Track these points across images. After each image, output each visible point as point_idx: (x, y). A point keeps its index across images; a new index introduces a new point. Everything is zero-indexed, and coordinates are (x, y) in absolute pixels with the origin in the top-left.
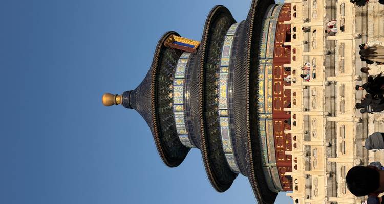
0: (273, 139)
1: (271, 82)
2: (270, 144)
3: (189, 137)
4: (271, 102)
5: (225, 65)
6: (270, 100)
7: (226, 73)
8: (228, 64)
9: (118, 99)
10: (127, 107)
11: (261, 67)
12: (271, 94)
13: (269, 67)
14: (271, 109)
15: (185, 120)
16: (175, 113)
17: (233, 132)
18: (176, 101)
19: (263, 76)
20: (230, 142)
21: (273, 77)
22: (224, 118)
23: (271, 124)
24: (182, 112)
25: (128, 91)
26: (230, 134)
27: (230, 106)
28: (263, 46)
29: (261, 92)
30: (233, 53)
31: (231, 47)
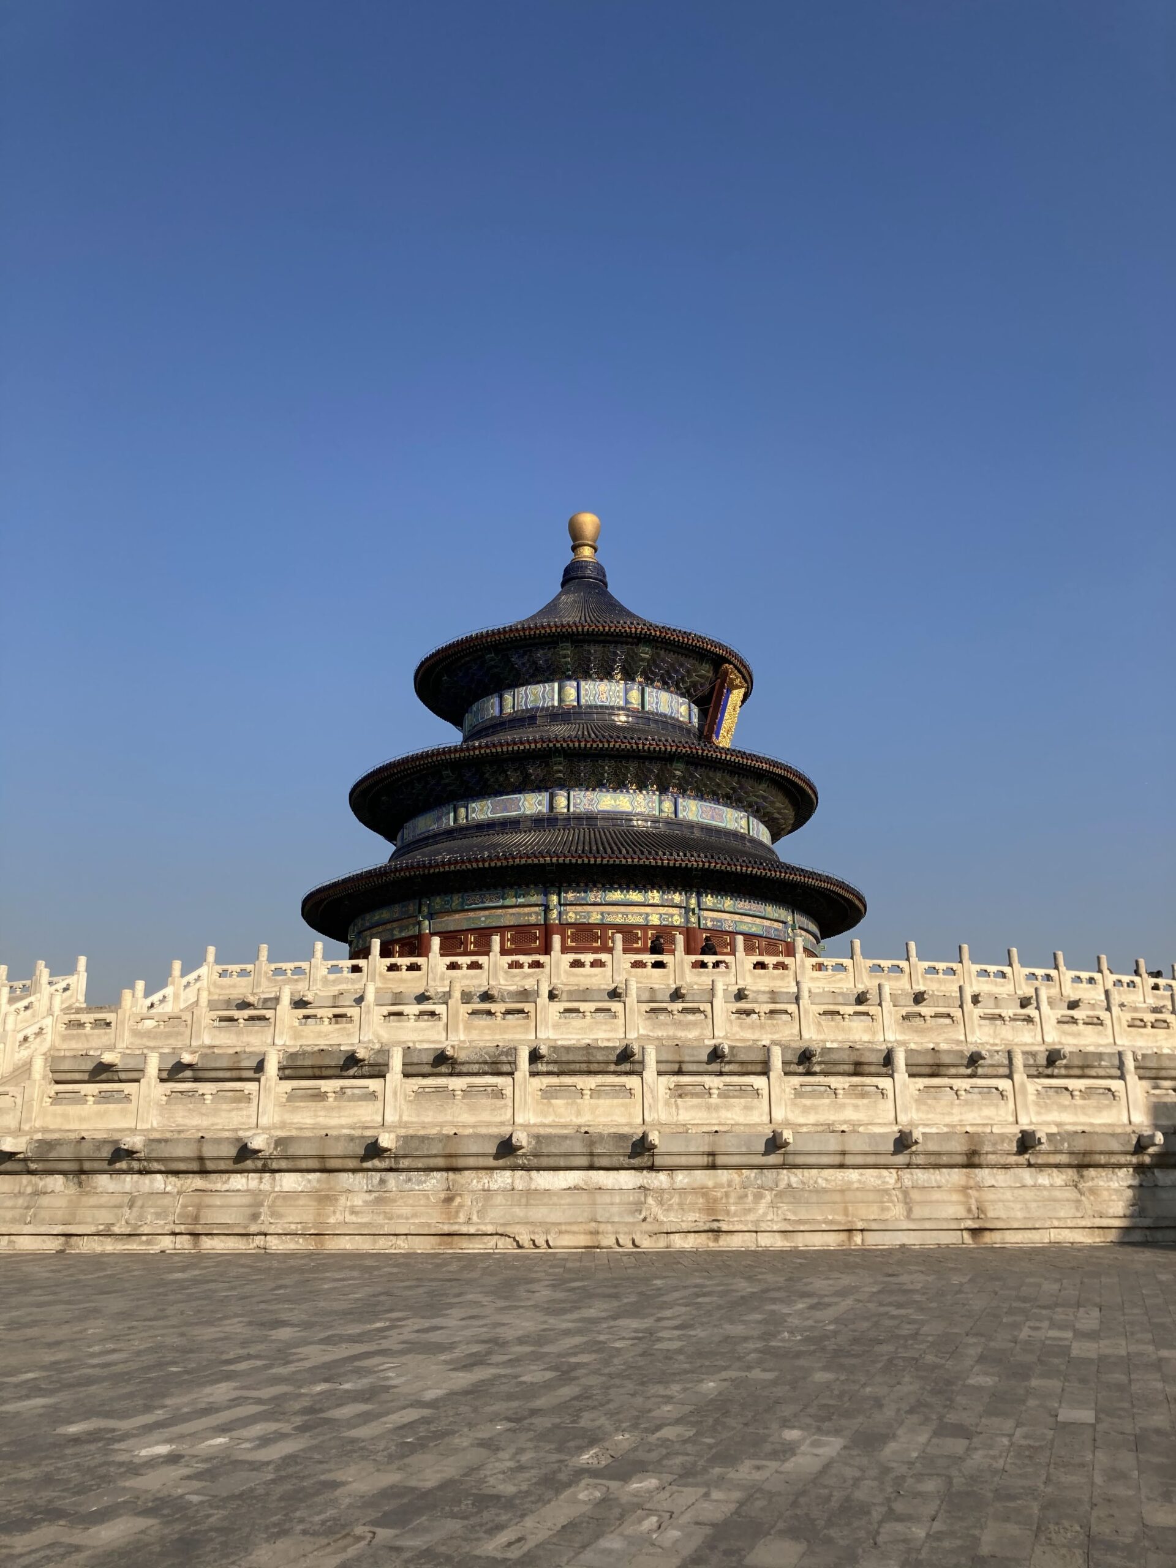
0: (494, 924)
1: (640, 920)
2: (480, 918)
3: (494, 718)
4: (591, 921)
5: (680, 808)
6: (595, 918)
7: (661, 811)
8: (681, 816)
9: (587, 552)
10: (567, 571)
11: (677, 898)
12: (609, 920)
13: (676, 917)
14: (573, 921)
15: (538, 708)
16: (556, 685)
17: (511, 825)
18: (587, 686)
19: (657, 901)
20: (483, 817)
21: (654, 927)
22: (546, 802)
23: (533, 919)
24: (560, 700)
25: (604, 576)
26: (504, 818)
27: (579, 818)
28: (728, 903)
29: (617, 896)
30: (708, 829)
31: (720, 824)
